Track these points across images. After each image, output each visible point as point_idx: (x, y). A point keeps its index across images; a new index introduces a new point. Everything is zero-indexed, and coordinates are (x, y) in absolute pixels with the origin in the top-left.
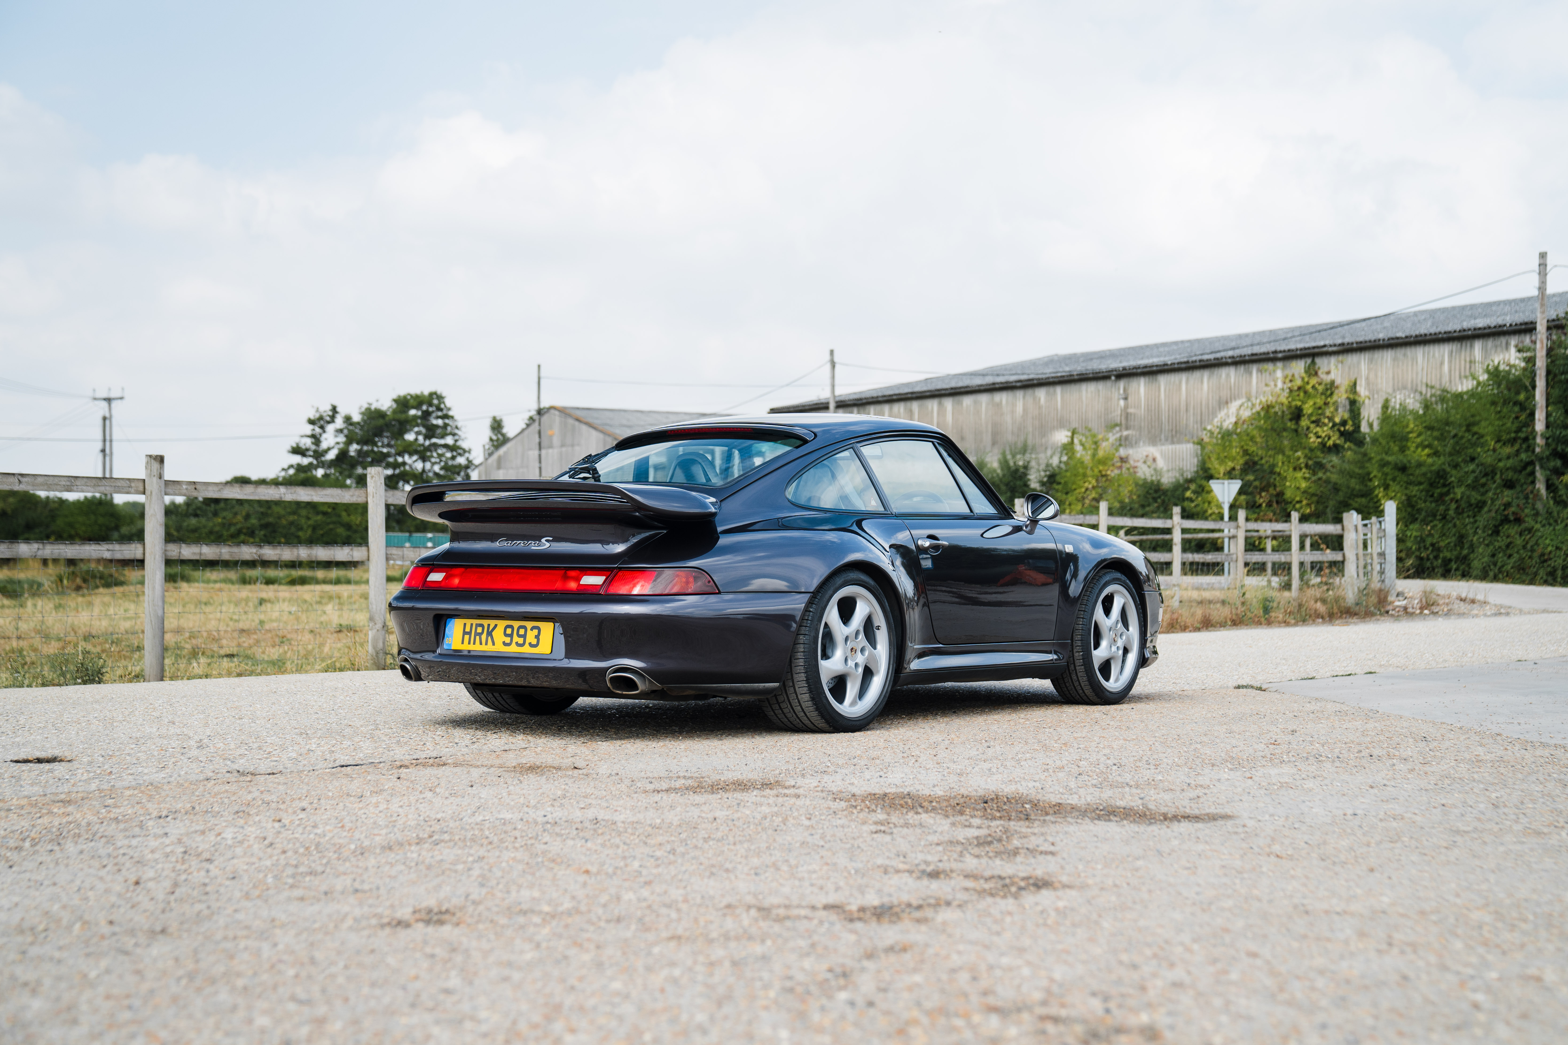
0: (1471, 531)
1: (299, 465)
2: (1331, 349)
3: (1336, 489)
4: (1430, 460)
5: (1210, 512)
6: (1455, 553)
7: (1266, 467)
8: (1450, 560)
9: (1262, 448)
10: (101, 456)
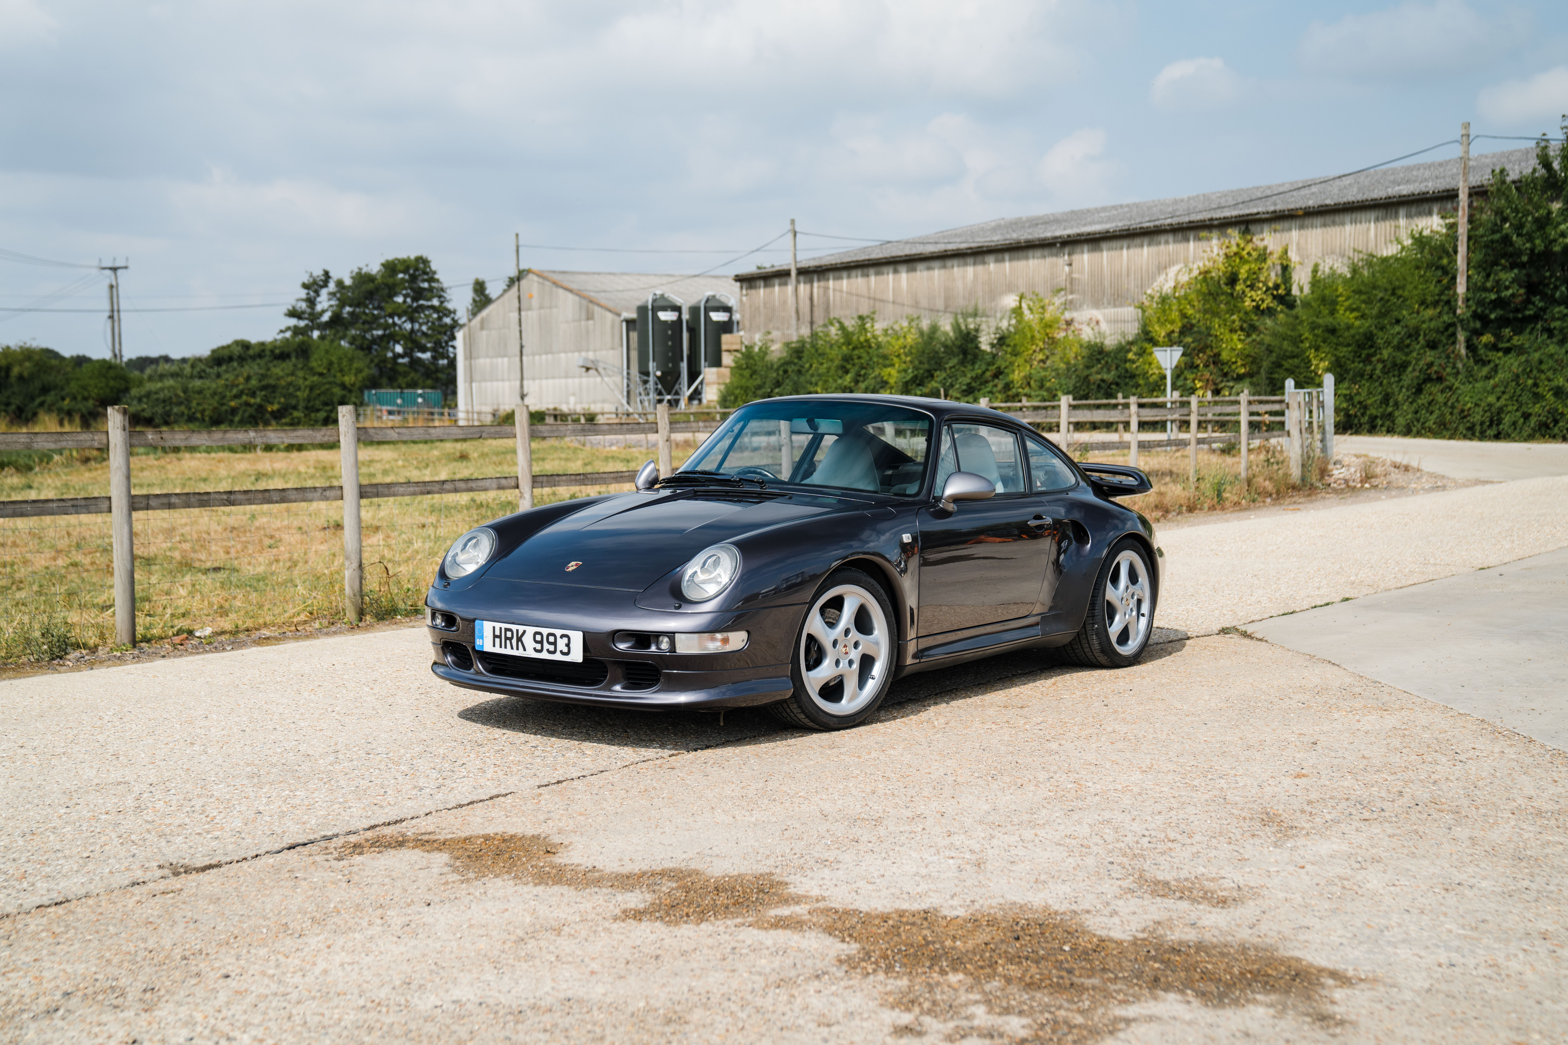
0: (1397, 390)
1: (296, 327)
2: (1264, 216)
3: (1270, 350)
4: (1357, 323)
5: (1151, 372)
6: (1381, 410)
7: (1203, 329)
8: (1376, 417)
9: (1199, 311)
10: (109, 322)
